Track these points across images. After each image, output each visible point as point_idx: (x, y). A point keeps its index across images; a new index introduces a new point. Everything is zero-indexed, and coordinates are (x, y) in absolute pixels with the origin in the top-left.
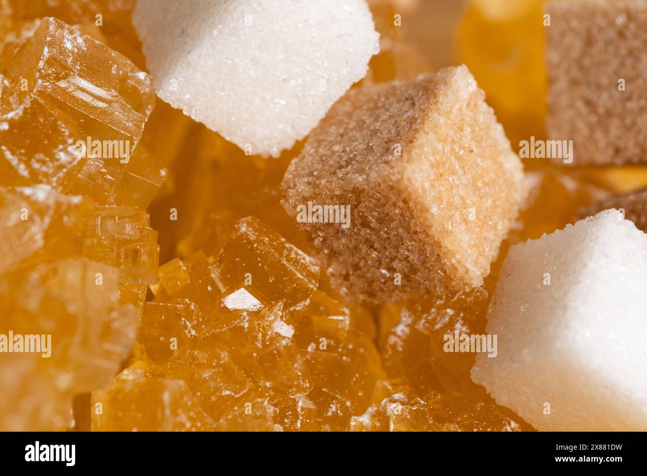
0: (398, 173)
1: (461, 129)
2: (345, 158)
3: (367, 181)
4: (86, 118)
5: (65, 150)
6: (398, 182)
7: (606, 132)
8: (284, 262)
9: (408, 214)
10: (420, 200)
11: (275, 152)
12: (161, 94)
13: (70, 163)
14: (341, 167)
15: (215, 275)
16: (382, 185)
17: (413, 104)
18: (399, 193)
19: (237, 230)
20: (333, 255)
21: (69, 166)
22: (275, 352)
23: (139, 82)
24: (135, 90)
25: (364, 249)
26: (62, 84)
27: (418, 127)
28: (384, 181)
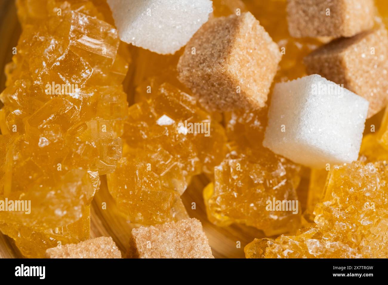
0: (225, 69)
1: (250, 41)
2: (202, 58)
3: (212, 71)
4: (92, 53)
5: (85, 72)
6: (225, 72)
7: (313, 24)
8: (181, 103)
9: (231, 83)
10: (235, 78)
11: (173, 52)
12: (122, 39)
13: (87, 78)
14: (201, 63)
15: (152, 110)
16: (219, 73)
17: (229, 32)
18: (226, 76)
19: (160, 91)
20: (201, 96)
21: (87, 79)
22: (180, 144)
23: (113, 34)
24: (111, 38)
25: (214, 94)
26: (79, 41)
27: (232, 45)
28: (219, 72)
